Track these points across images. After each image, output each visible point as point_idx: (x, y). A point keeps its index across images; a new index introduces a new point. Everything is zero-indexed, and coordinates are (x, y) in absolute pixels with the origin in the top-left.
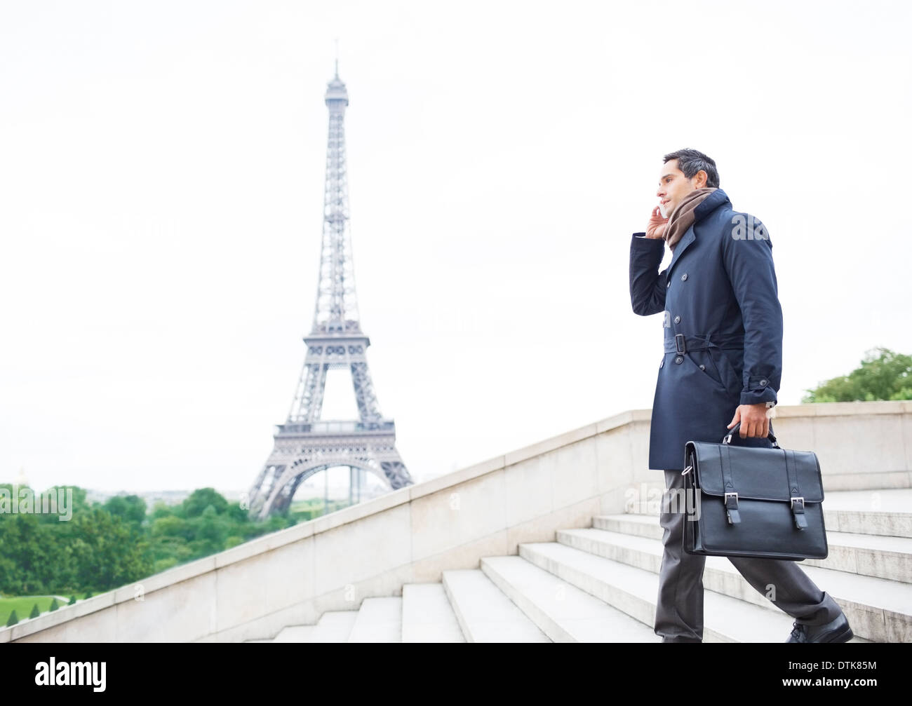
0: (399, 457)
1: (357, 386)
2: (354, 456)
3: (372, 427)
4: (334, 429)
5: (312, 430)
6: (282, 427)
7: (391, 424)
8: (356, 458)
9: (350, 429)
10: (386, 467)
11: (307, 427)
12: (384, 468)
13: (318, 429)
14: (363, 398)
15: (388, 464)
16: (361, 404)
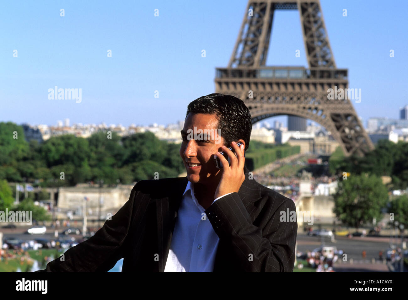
0: (351, 108)
1: (307, 29)
2: (302, 105)
3: (323, 74)
4: (281, 75)
5: (258, 75)
6: (223, 72)
7: (344, 73)
8: (304, 108)
9: (298, 76)
10: (336, 118)
11: (253, 73)
12: (334, 120)
13: (263, 75)
14: (313, 42)
15: (338, 115)
16: (310, 49)
